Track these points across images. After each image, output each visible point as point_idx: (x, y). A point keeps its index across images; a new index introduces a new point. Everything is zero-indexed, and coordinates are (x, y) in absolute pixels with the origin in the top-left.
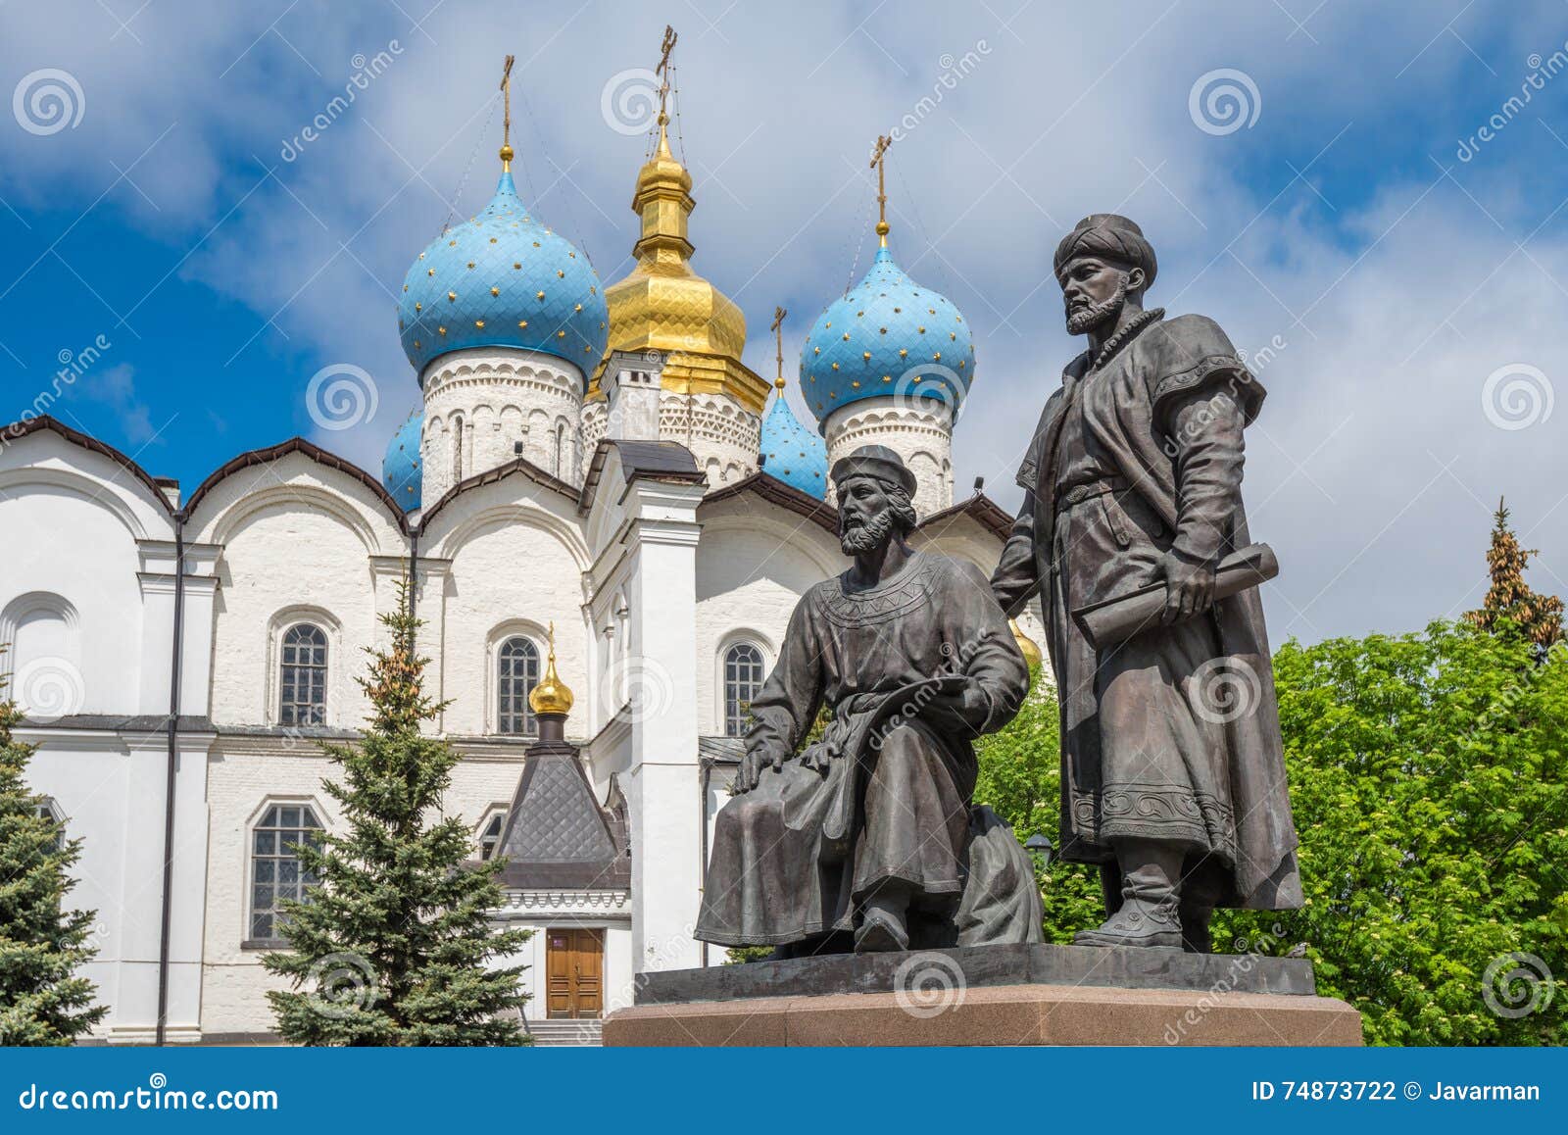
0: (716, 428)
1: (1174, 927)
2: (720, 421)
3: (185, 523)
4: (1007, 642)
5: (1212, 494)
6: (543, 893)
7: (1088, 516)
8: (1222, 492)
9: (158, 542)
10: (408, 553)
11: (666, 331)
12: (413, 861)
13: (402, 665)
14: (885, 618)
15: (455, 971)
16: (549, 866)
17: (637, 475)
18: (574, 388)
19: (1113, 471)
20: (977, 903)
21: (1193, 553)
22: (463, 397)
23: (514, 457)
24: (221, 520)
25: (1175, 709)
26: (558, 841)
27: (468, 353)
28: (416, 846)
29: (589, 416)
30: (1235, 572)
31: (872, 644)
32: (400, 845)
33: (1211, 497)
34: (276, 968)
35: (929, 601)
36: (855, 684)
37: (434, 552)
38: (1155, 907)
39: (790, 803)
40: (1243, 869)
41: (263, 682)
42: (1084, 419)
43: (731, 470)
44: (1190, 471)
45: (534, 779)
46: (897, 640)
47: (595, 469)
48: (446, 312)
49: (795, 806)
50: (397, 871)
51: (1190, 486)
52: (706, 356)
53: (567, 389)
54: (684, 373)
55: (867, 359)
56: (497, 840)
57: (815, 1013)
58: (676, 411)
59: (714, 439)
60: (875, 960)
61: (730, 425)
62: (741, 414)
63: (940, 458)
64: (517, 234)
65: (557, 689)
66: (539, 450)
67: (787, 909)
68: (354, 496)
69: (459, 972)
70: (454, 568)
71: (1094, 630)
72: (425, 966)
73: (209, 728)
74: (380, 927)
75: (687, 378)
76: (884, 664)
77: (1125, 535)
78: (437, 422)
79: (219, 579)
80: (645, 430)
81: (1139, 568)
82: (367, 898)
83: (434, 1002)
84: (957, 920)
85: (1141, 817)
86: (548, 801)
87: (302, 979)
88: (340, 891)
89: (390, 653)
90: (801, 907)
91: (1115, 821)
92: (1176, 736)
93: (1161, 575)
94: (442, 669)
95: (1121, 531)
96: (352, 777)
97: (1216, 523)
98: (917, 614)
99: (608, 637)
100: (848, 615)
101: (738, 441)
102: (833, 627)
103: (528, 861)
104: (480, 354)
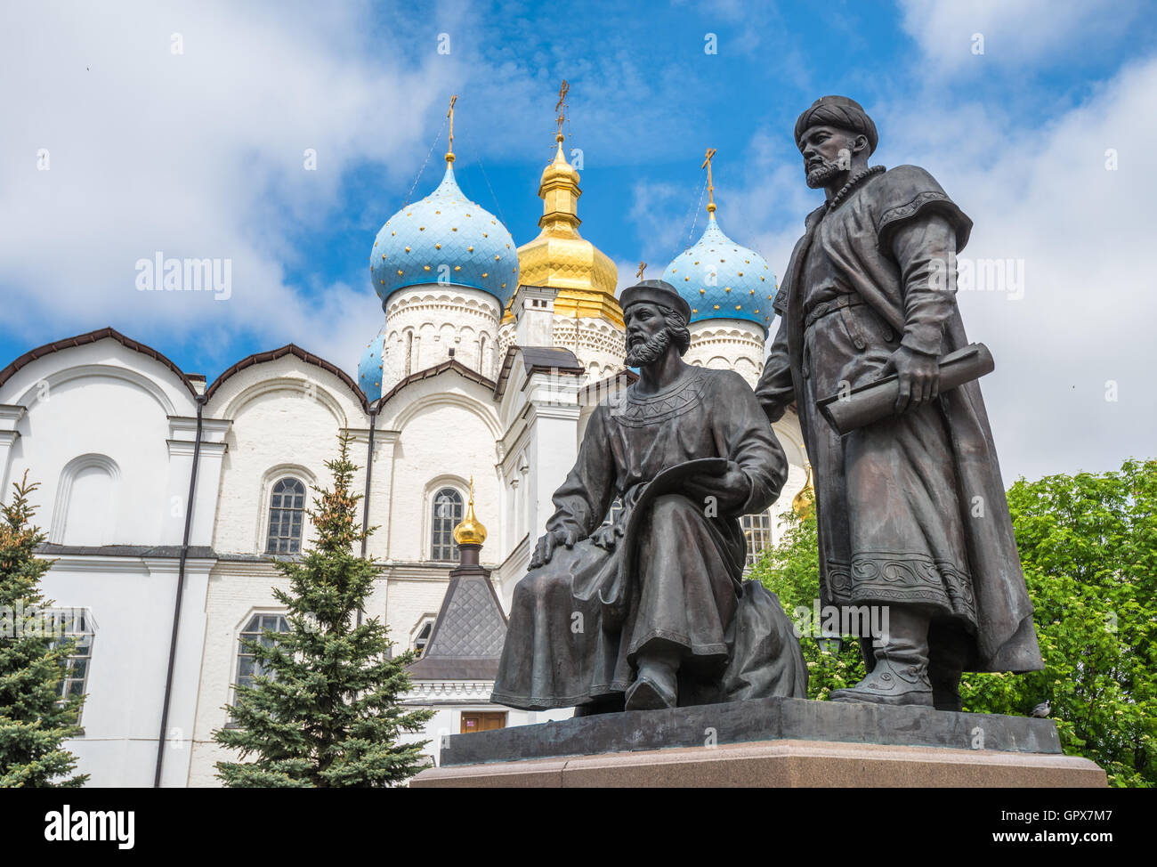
0: (596, 341)
1: (923, 686)
2: (599, 337)
3: (205, 404)
4: (767, 436)
5: (931, 300)
6: (459, 683)
7: (828, 327)
8: (941, 298)
9: (184, 418)
10: (368, 427)
11: (561, 275)
12: (338, 654)
13: (340, 499)
14: (665, 419)
15: (369, 744)
16: (465, 662)
17: (535, 369)
18: (494, 312)
19: (848, 287)
20: (745, 666)
21: (919, 348)
22: (413, 318)
23: (448, 359)
24: (232, 403)
25: (912, 485)
26: (472, 642)
27: (419, 288)
28: (343, 641)
29: (506, 333)
30: (956, 366)
31: (653, 440)
32: (328, 641)
33: (931, 303)
34: (226, 742)
35: (701, 404)
36: (639, 475)
37: (388, 426)
38: (905, 667)
39: (579, 576)
40: (985, 633)
41: (255, 521)
42: (823, 249)
43: (607, 370)
44: (912, 283)
45: (455, 595)
46: (673, 436)
47: (506, 367)
48: (403, 260)
49: (584, 578)
50: (327, 662)
51: (912, 295)
52: (589, 292)
53: (488, 313)
54: (573, 303)
55: (702, 294)
56: (425, 642)
57: (587, 771)
58: (567, 329)
59: (595, 349)
60: (643, 718)
61: (606, 340)
62: (614, 333)
63: (756, 363)
64: (455, 208)
65: (475, 526)
66: (467, 354)
67: (575, 674)
68: (330, 385)
69: (372, 745)
70: (402, 438)
71: (836, 416)
72: (345, 741)
73: (212, 556)
74: (309, 708)
75: (575, 307)
76: (663, 456)
77: (861, 340)
78: (394, 335)
79: (227, 445)
80: (542, 340)
81: (875, 368)
82: (300, 684)
83: (350, 771)
84: (727, 681)
85: (887, 582)
86: (466, 611)
87: (247, 752)
88: (281, 679)
89: (332, 491)
90: (588, 672)
91: (863, 587)
92: (915, 510)
93: (892, 370)
94: (390, 511)
95: (857, 338)
96: (295, 586)
97: (936, 324)
98: (690, 415)
99: (514, 488)
100: (634, 417)
101: (613, 351)
102: (621, 427)
103: (448, 658)
104: (427, 288)
